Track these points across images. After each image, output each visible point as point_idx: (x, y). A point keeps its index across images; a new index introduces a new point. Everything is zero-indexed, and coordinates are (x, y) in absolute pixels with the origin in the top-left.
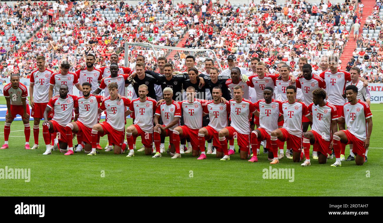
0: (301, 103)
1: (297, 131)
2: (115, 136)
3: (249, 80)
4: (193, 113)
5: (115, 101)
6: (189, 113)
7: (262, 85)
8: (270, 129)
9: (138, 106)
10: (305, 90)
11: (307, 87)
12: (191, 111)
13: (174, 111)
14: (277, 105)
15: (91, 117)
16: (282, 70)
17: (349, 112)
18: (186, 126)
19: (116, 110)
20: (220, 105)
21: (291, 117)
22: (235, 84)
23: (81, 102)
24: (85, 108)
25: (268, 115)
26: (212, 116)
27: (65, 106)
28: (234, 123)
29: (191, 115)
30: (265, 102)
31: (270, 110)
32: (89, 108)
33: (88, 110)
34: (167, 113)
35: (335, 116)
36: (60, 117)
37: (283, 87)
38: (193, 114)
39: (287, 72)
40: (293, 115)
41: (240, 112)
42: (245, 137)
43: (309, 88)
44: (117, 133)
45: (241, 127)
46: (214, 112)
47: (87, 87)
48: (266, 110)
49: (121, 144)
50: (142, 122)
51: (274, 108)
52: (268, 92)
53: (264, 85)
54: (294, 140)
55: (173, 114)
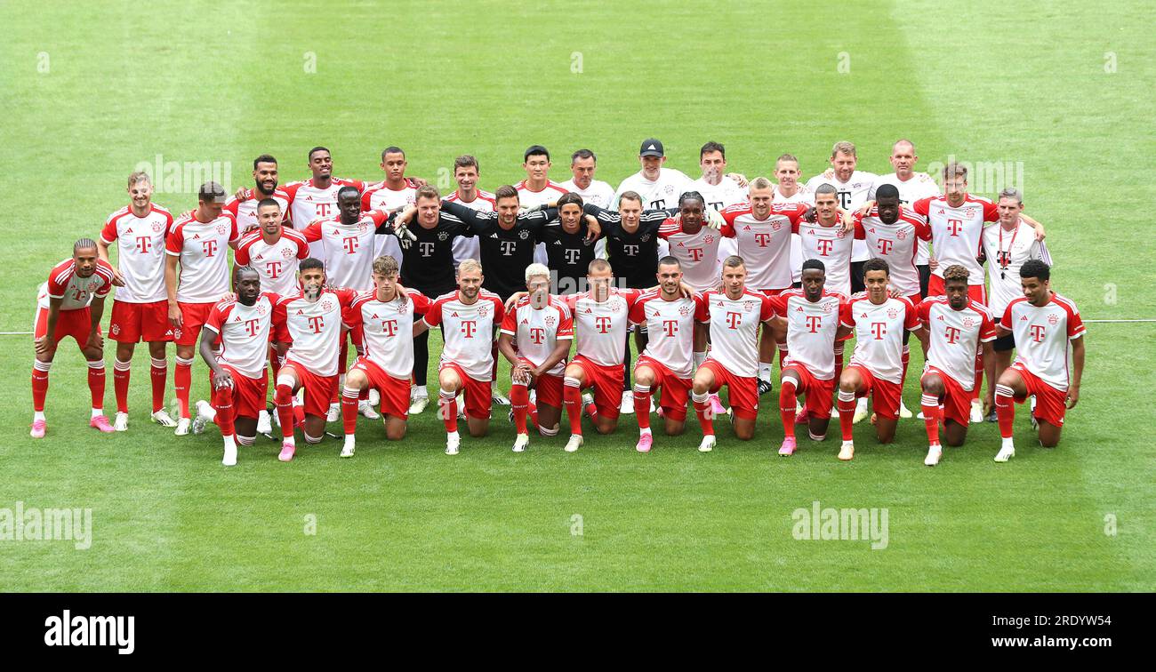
0: (902, 300)
1: (894, 370)
2: (394, 393)
3: (725, 223)
4: (609, 326)
5: (394, 305)
6: (598, 326)
7: (762, 235)
8: (818, 363)
9: (455, 315)
10: (879, 247)
11: (885, 241)
12: (603, 321)
13: (555, 325)
14: (834, 305)
15: (326, 347)
16: (822, 200)
17: (1027, 323)
18: (584, 357)
19: (396, 329)
20: (679, 303)
21: (879, 338)
22: (688, 233)
23: (296, 311)
24: (311, 327)
25: (813, 331)
26: (658, 330)
27: (255, 324)
28: (720, 348)
29: (604, 331)
30: (804, 299)
31: (820, 318)
32: (322, 325)
33: (317, 331)
34: (537, 330)
35: (989, 333)
36: (243, 354)
37: (820, 241)
38: (607, 329)
39: (833, 205)
40: (884, 332)
41: (739, 323)
42: (750, 383)
43: (891, 242)
44: (398, 386)
45: (739, 360)
46: (665, 322)
47: (316, 273)
48: (808, 317)
49: (406, 414)
50: (467, 357)
51: (827, 312)
52: (816, 277)
53: (768, 235)
54: (886, 393)
55: (553, 333)
